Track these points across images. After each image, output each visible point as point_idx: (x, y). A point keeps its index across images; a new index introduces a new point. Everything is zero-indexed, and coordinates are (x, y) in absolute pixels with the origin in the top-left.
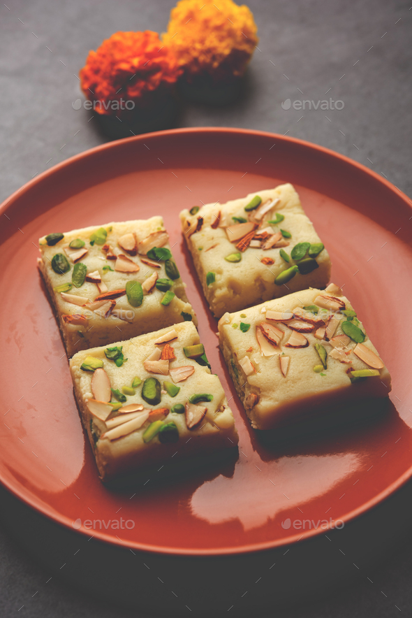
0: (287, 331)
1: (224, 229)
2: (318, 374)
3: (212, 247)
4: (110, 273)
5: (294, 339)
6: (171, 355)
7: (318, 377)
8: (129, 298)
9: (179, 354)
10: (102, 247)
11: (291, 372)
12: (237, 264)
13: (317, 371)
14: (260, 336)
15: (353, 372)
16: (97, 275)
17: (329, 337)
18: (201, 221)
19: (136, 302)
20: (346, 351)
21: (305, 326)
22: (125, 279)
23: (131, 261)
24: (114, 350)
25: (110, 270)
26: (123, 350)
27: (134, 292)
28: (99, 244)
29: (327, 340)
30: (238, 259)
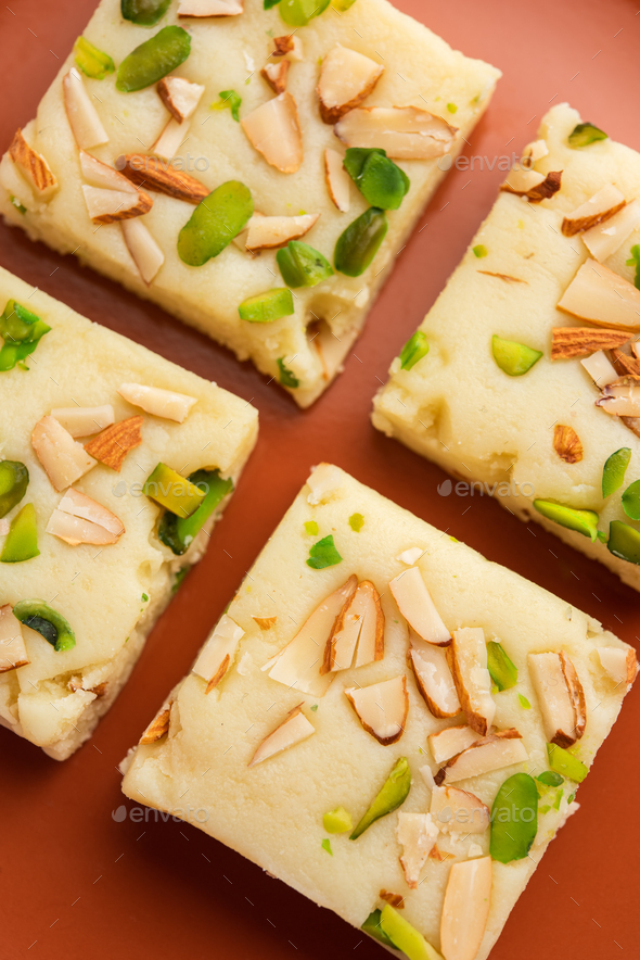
0: (393, 663)
1: (587, 255)
2: (323, 834)
3: (503, 277)
4: (224, 118)
5: (382, 696)
6: (115, 456)
7: (313, 837)
8: (192, 225)
9: (137, 467)
10: (281, 32)
11: (273, 768)
12: (502, 380)
13: (329, 826)
14: (328, 611)
15: (389, 911)
16: (190, 97)
17: (451, 775)
18: (551, 186)
19: (197, 251)
20: (443, 847)
21: (443, 695)
22: (237, 168)
23: (298, 134)
24: (28, 321)
25: (235, 112)
26: (47, 338)
27: (218, 222)
28: (284, 17)
29: (440, 778)
30: (517, 369)
